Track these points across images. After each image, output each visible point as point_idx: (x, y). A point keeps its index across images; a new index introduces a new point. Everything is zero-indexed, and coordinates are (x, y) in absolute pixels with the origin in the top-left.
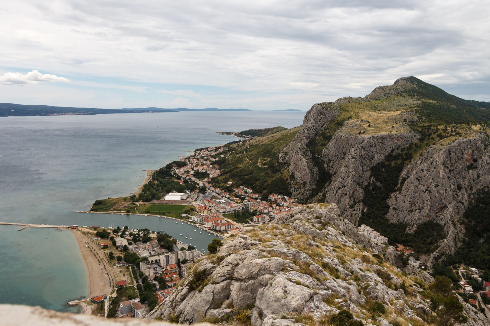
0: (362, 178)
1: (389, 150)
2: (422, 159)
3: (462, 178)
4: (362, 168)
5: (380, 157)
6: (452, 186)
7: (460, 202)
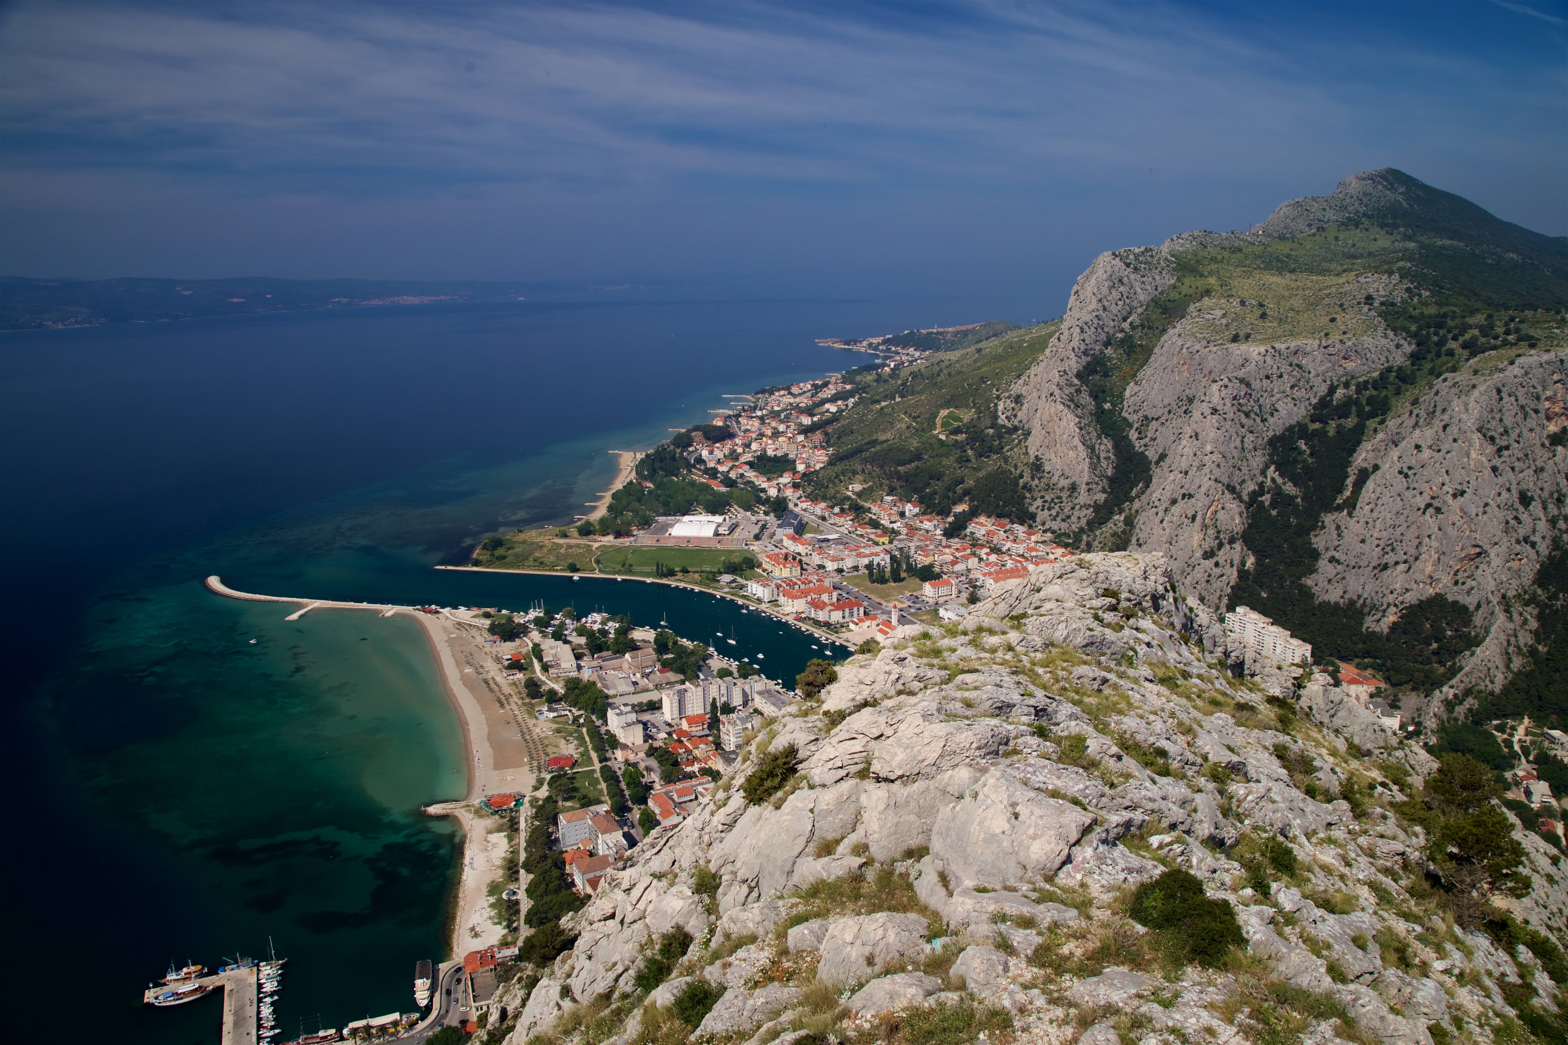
0: (1240, 470)
1: (1323, 390)
2: (1417, 415)
3: (1535, 471)
4: (1242, 442)
5: (1295, 409)
6: (1505, 494)
7: (1526, 540)
